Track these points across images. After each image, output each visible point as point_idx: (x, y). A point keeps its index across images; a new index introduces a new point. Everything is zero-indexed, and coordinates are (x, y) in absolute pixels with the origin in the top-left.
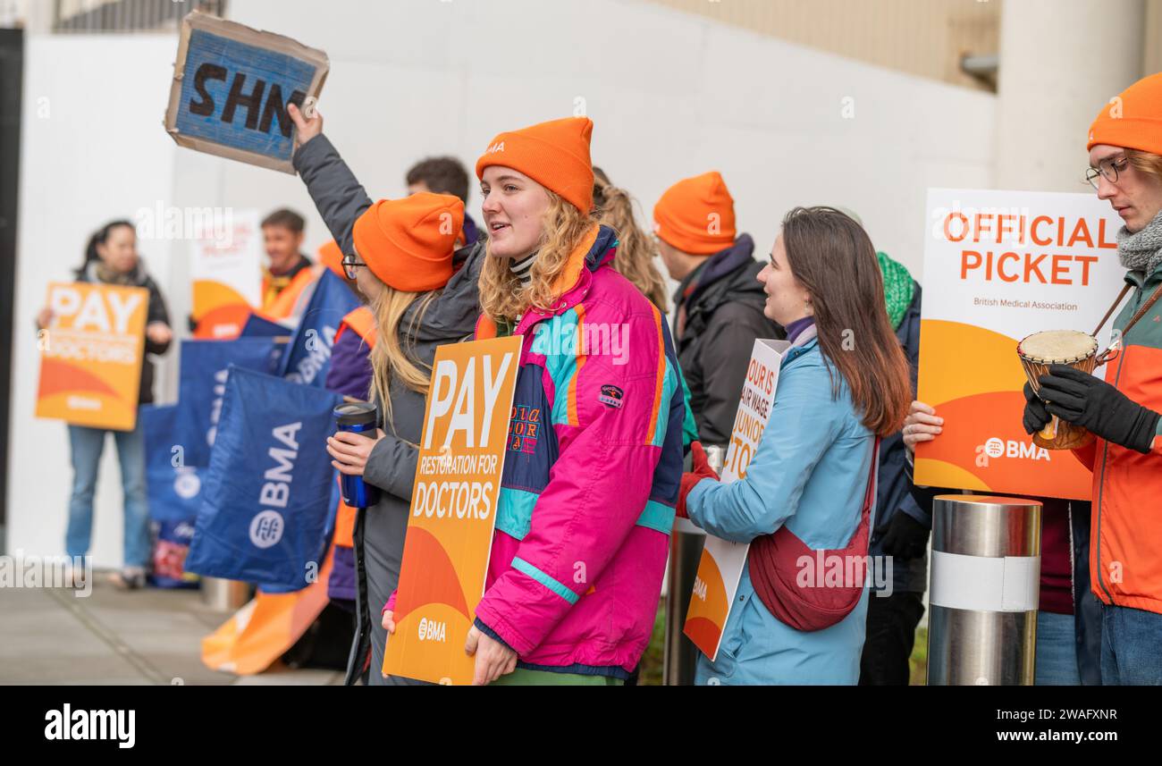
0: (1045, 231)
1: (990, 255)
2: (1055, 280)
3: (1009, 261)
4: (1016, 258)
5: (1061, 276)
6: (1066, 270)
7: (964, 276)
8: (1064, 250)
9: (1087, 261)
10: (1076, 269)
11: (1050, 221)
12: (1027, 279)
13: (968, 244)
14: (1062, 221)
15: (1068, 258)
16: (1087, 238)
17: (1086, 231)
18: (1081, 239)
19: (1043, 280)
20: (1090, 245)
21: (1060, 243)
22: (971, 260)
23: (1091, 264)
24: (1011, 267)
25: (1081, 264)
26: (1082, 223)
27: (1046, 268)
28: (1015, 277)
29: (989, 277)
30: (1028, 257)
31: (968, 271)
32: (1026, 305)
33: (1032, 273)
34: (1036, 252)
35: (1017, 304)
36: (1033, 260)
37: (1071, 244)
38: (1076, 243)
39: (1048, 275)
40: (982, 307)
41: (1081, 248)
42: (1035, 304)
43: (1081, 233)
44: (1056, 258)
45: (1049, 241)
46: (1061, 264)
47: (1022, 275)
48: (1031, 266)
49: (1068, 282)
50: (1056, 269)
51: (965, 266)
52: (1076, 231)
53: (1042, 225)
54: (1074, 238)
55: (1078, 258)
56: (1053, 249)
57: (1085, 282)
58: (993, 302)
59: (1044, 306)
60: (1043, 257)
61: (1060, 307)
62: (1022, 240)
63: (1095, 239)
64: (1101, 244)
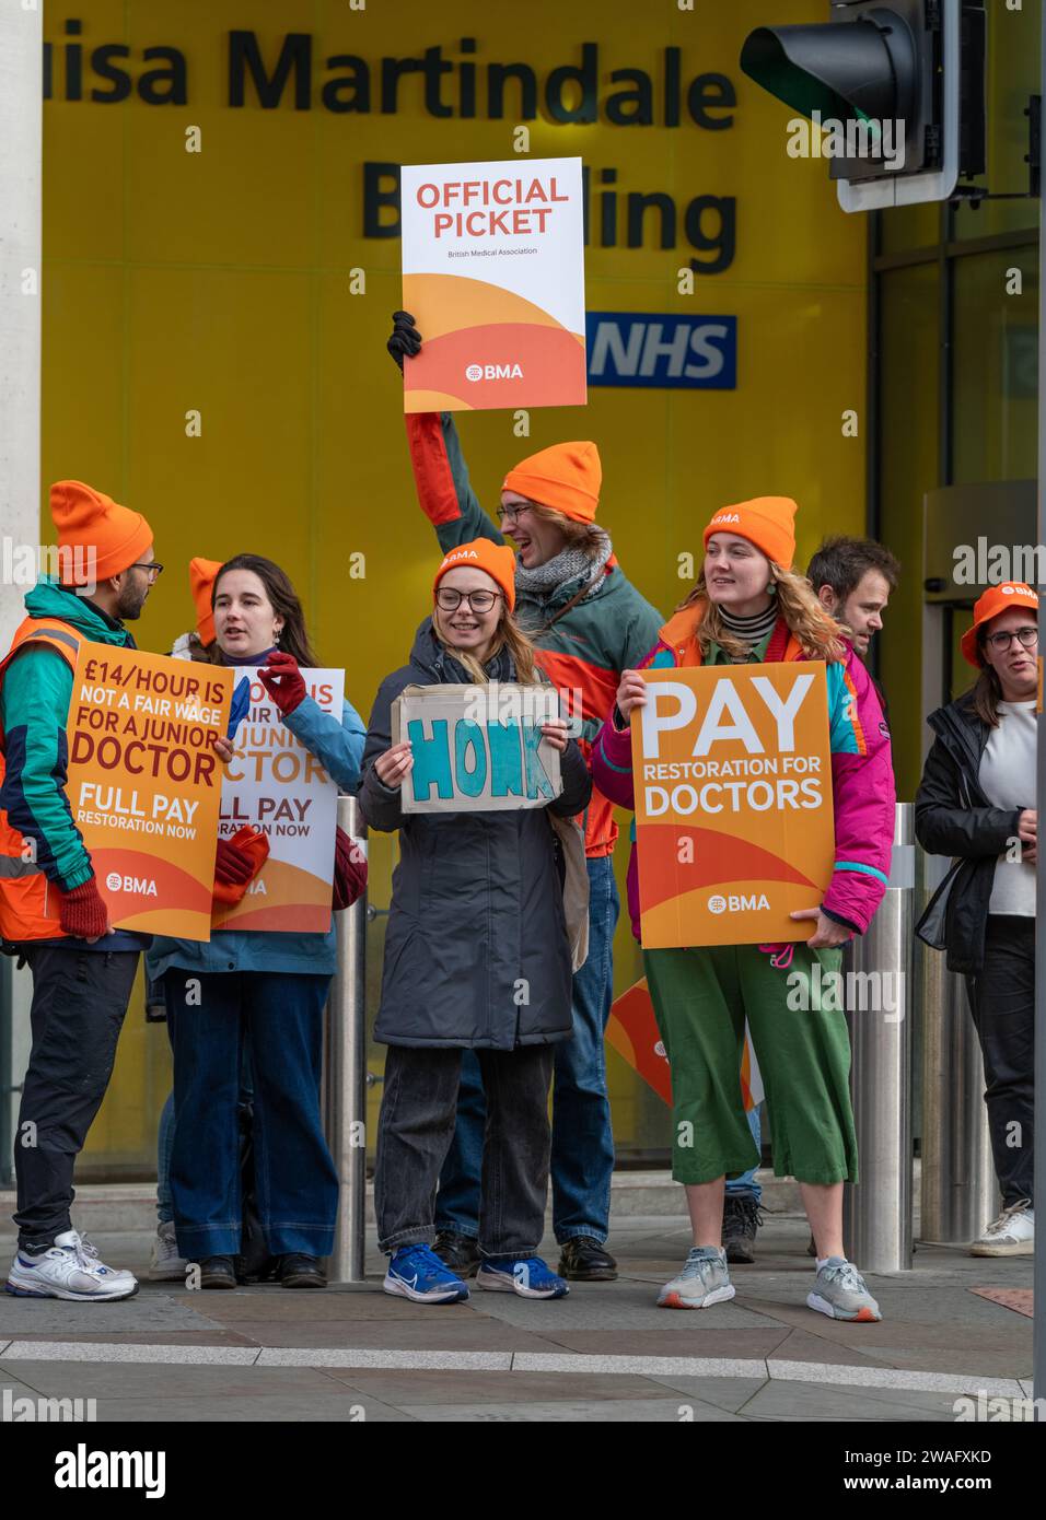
0: (504, 192)
1: (459, 216)
2: (517, 231)
3: (476, 220)
4: (482, 216)
5: (521, 227)
6: (526, 222)
7: (438, 235)
8: (523, 206)
9: (542, 213)
10: (534, 220)
11: (509, 184)
12: (492, 232)
13: (440, 208)
14: (519, 183)
15: (527, 212)
16: (542, 195)
17: (540, 189)
18: (536, 196)
19: (506, 232)
20: (545, 199)
21: (519, 200)
22: (444, 221)
23: (546, 215)
24: (478, 224)
25: (537, 215)
26: (536, 183)
27: (508, 221)
28: (483, 232)
29: (459, 233)
30: (492, 214)
31: (441, 230)
32: (494, 253)
33: (497, 227)
34: (498, 209)
35: (485, 253)
36: (497, 216)
37: (528, 201)
38: (533, 200)
39: (510, 228)
40: (455, 259)
41: (537, 203)
42: (501, 252)
43: (536, 191)
44: (516, 213)
45: (509, 200)
46: (521, 217)
47: (488, 228)
48: (495, 222)
49: (529, 231)
50: (516, 222)
51: (438, 227)
52: (532, 189)
53: (503, 188)
54: (531, 195)
55: (535, 211)
56: (513, 206)
57: (542, 229)
58: (465, 254)
59: (509, 253)
60: (505, 213)
61: (522, 252)
62: (486, 202)
63: (548, 193)
64: (554, 198)
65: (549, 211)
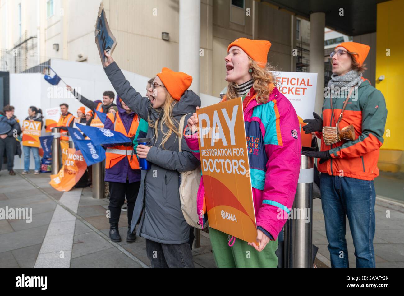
0: (293, 82)
2: (296, 93)
4: (286, 88)
5: (297, 92)
6: (299, 91)
8: (299, 86)
9: (304, 89)
10: (301, 91)
11: (295, 79)
12: (289, 93)
14: (298, 79)
15: (300, 88)
16: (304, 84)
17: (304, 82)
18: (303, 84)
19: (293, 93)
20: (305, 85)
21: (298, 84)
23: (305, 90)
24: (285, 90)
25: (303, 90)
26: (303, 80)
27: (294, 91)
30: (289, 88)
33: (290, 92)
34: (291, 86)
36: (290, 89)
37: (300, 85)
38: (302, 85)
41: (303, 86)
44: (296, 88)
45: (295, 84)
48: (290, 90)
49: (299, 94)
50: (296, 91)
53: (293, 80)
54: (301, 83)
55: (302, 88)
56: (296, 86)
57: (304, 94)
59: (293, 100)
60: (293, 88)
61: (297, 100)
62: (288, 84)
63: (306, 84)
64: (308, 85)
65: (306, 89)
